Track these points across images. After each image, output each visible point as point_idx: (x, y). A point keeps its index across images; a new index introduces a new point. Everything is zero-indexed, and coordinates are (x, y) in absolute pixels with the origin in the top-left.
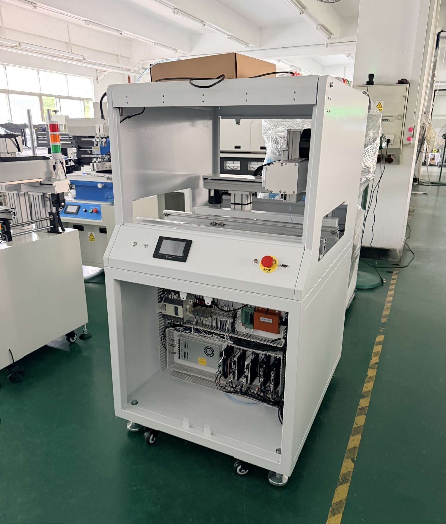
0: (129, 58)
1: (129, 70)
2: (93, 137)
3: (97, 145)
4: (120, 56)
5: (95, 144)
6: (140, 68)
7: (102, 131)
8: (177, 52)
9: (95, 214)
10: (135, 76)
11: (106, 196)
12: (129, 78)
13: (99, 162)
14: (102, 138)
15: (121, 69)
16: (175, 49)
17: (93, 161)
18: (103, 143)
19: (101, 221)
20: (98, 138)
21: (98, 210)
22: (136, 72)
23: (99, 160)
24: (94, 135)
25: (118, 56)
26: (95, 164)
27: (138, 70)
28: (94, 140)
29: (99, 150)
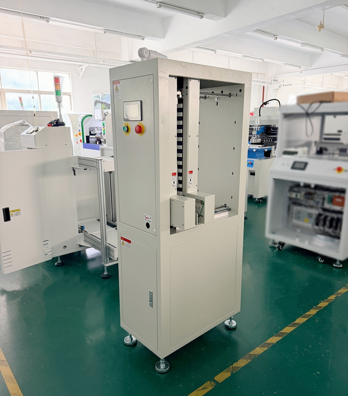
0: (265, 74)
1: (265, 82)
2: (254, 126)
3: (255, 130)
4: (259, 74)
5: (254, 129)
6: (272, 80)
7: (259, 123)
8: (300, 68)
9: (250, 164)
10: (268, 86)
11: (256, 156)
12: (264, 87)
13: (255, 138)
14: (258, 126)
15: (259, 82)
16: (299, 66)
17: (252, 138)
18: (258, 129)
19: (253, 168)
20: (256, 126)
21: (252, 163)
22: (269, 83)
23: (255, 137)
24: (254, 124)
25: (258, 73)
26: (253, 139)
27: (270, 81)
28: (254, 127)
29: (256, 132)
